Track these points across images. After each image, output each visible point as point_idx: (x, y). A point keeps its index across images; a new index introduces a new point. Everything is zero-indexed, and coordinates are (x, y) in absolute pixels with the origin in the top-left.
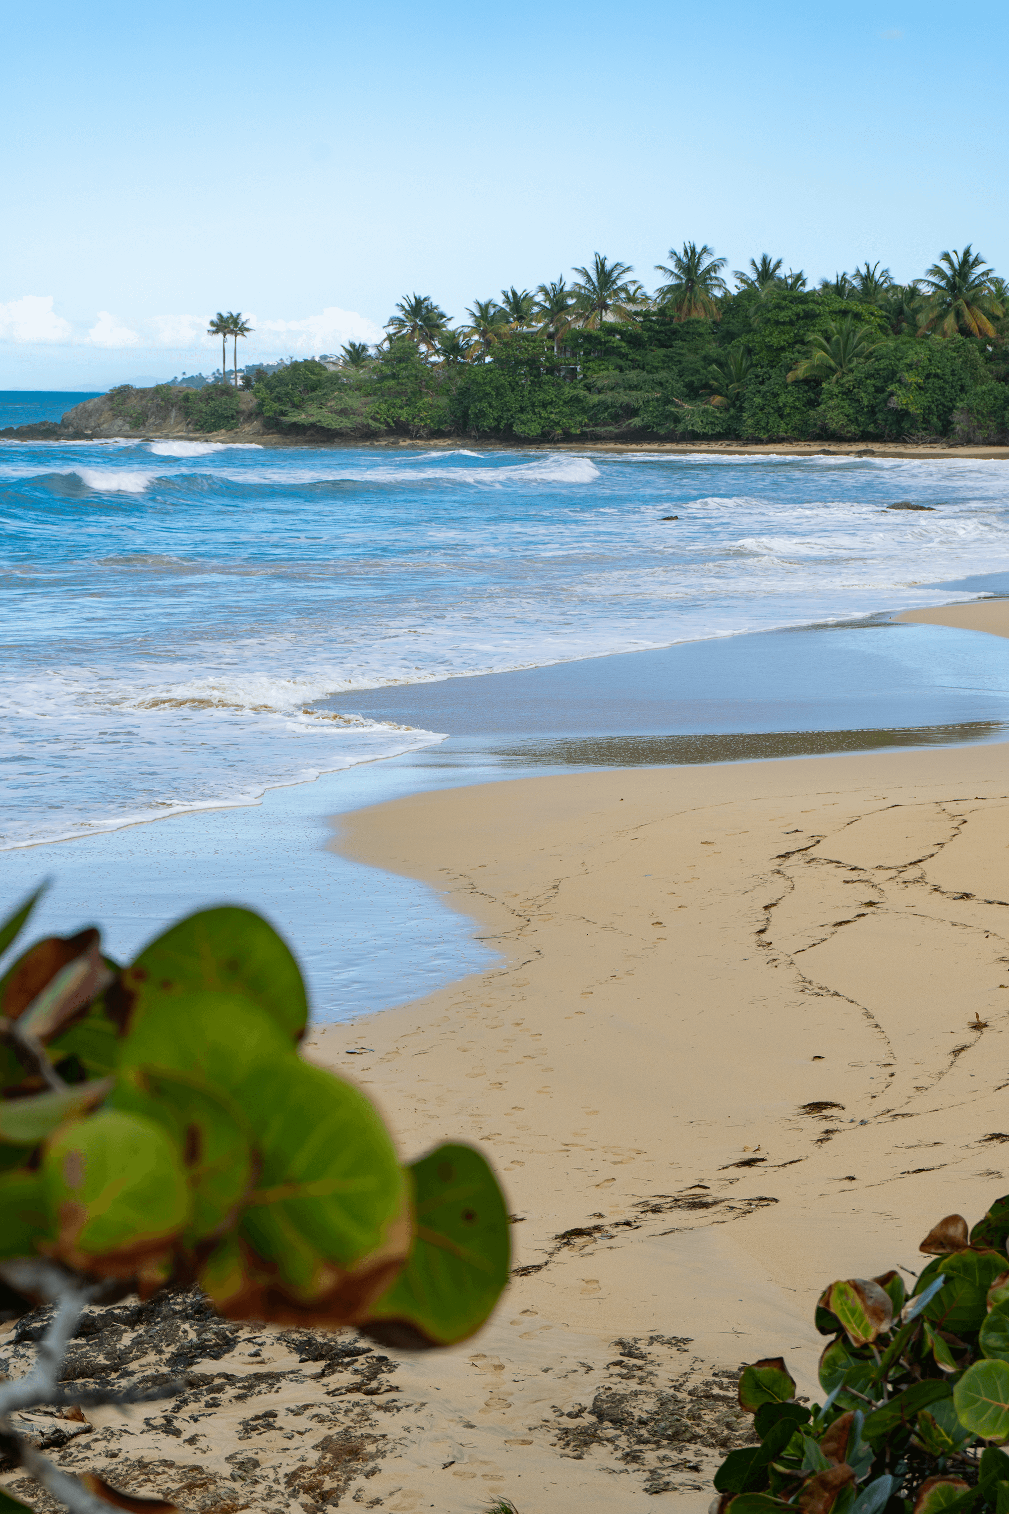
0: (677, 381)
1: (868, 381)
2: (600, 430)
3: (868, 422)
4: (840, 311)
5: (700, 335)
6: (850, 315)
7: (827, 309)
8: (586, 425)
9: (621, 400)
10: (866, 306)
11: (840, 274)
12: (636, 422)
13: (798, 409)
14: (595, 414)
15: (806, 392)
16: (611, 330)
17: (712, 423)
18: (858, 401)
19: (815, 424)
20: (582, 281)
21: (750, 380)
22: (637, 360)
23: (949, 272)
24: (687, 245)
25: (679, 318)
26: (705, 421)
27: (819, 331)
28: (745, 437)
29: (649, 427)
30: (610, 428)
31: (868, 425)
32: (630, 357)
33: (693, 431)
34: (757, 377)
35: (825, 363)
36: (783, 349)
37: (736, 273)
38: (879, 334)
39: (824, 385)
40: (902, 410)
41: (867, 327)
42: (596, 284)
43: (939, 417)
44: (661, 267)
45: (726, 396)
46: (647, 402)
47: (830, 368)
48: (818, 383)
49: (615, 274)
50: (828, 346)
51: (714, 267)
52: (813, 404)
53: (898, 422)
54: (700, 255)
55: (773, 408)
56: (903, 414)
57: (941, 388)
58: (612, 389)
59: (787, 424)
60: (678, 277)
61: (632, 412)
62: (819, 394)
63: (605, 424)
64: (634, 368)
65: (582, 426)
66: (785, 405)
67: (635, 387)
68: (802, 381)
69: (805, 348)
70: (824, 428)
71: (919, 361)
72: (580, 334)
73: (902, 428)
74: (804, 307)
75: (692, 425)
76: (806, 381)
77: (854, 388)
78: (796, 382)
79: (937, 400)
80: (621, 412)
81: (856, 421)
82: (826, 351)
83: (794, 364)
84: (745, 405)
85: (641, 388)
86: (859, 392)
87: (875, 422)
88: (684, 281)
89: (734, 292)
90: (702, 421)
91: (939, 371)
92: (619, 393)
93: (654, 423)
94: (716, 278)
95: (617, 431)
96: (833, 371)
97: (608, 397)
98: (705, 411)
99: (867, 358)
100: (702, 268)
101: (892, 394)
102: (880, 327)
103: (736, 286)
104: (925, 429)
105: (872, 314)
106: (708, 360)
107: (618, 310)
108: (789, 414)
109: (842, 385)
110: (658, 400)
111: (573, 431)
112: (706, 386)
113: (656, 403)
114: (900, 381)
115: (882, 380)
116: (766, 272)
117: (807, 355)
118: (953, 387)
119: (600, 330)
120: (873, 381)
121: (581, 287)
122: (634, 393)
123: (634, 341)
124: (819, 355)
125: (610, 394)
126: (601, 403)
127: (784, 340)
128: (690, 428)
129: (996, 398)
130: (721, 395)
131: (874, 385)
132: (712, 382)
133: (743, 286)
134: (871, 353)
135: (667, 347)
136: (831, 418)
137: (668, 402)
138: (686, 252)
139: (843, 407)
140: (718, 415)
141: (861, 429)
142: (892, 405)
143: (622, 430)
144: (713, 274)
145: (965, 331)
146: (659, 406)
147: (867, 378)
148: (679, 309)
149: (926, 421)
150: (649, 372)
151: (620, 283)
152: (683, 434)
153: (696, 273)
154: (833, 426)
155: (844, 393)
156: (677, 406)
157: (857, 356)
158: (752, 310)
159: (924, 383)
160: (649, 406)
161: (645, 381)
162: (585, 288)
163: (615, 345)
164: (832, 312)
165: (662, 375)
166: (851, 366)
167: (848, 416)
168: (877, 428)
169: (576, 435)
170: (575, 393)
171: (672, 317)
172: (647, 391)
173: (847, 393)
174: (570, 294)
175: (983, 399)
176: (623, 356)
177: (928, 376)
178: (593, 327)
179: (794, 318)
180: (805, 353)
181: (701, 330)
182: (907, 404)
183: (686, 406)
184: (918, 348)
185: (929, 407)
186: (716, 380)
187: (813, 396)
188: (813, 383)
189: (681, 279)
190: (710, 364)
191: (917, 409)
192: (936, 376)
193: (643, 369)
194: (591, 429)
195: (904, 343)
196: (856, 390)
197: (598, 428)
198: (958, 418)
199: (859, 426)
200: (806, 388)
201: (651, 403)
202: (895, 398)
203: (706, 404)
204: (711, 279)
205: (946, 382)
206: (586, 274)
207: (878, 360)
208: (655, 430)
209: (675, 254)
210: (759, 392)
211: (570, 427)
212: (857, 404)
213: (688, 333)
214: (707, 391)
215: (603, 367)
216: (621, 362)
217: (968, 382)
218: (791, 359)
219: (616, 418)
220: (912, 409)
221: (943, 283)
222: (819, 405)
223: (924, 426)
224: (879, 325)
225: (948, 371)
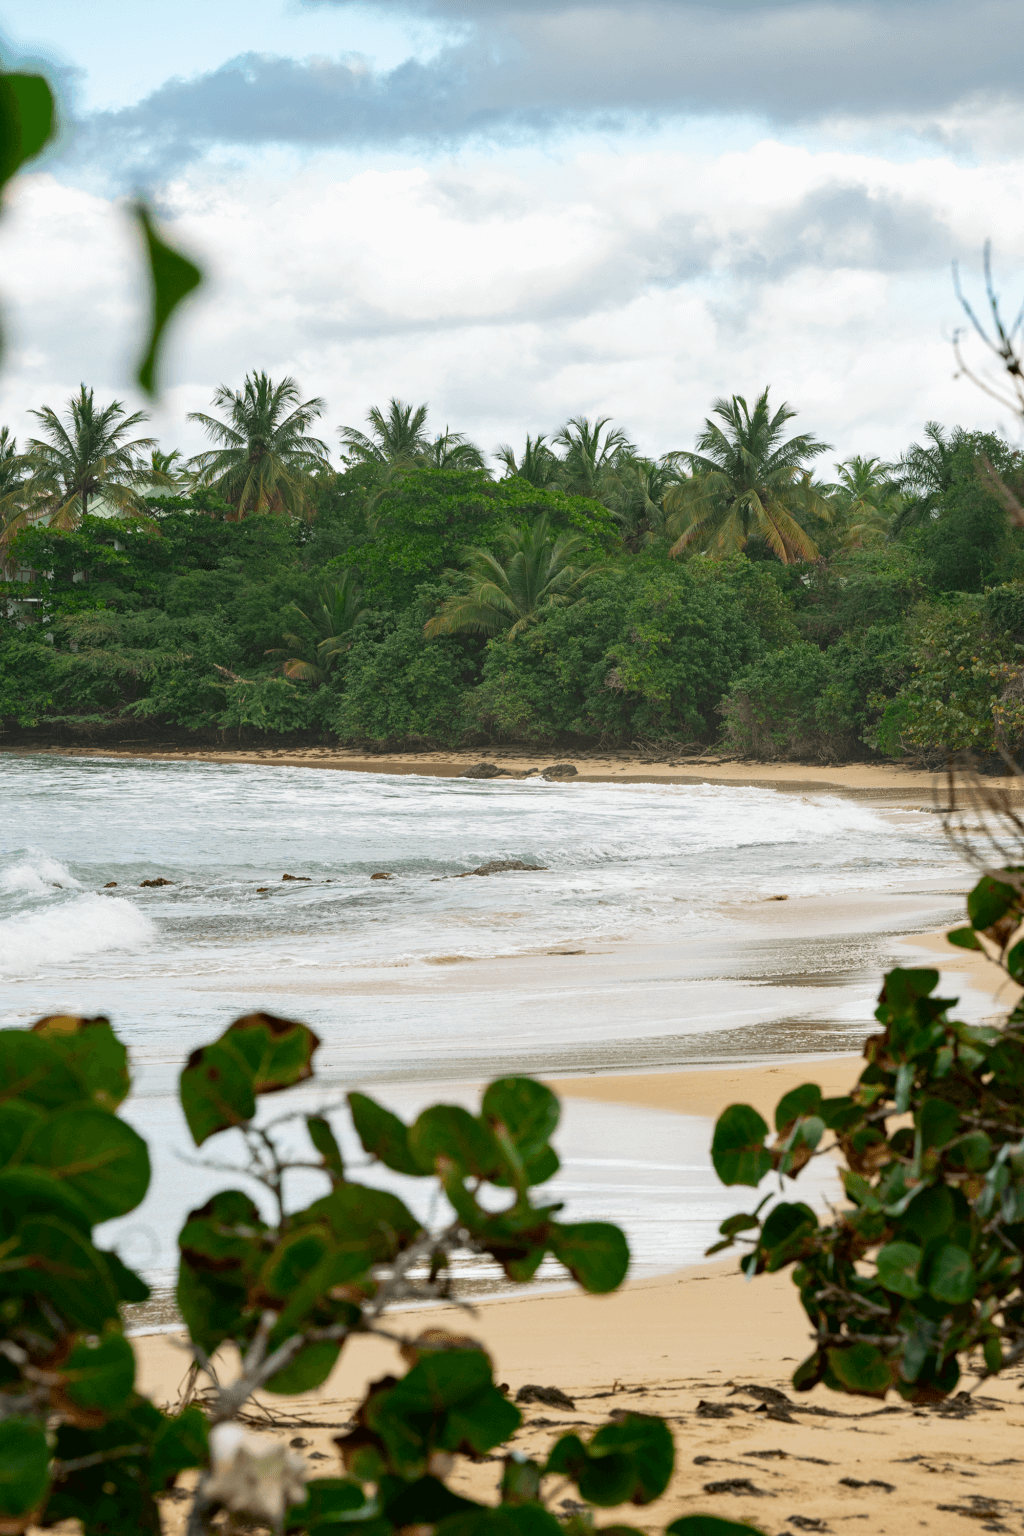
0: (224, 632)
1: (572, 639)
2: (78, 720)
3: (571, 714)
4: (529, 507)
5: (274, 547)
6: (545, 515)
7: (505, 504)
8: (52, 711)
9: (119, 664)
10: (578, 499)
11: (534, 440)
12: (144, 706)
13: (444, 688)
14: (68, 691)
15: (458, 656)
16: (104, 532)
17: (286, 711)
18: (552, 675)
19: (475, 718)
20: (47, 438)
21: (358, 632)
22: (151, 592)
23: (732, 440)
24: (252, 379)
25: (234, 515)
26: (272, 707)
27: (489, 545)
28: (345, 735)
29: (169, 716)
30: (94, 718)
31: (571, 719)
32: (137, 585)
33: (251, 725)
34: (372, 627)
35: (497, 602)
36: (421, 577)
37: (347, 431)
38: (601, 552)
39: (491, 644)
40: (632, 693)
41: (577, 538)
42: (75, 446)
43: (700, 708)
44: (201, 417)
45: (313, 662)
46: (165, 671)
47: (505, 612)
48: (481, 638)
49: (111, 427)
50: (502, 571)
51: (301, 420)
52: (471, 678)
53: (626, 715)
54: (278, 397)
55: (397, 686)
56: (631, 701)
57: (705, 655)
58: (102, 644)
59: (424, 716)
60: (234, 437)
61: (140, 689)
62: (480, 663)
63: (86, 710)
64: (146, 606)
65: (42, 713)
66: (418, 681)
67: (148, 642)
68: (453, 636)
69: (461, 575)
70: (490, 724)
71: (664, 603)
72: (45, 538)
73: (632, 726)
74: (462, 499)
75: (249, 716)
76: (458, 637)
77: (547, 650)
78: (442, 640)
79: (696, 675)
80: (116, 688)
81: (545, 713)
82: (497, 579)
83: (439, 604)
84: (348, 679)
85: (157, 645)
86: (554, 658)
87: (584, 714)
88: (245, 446)
89: (340, 468)
90: (267, 708)
91: (700, 622)
92: (113, 651)
93: (179, 708)
94: (310, 440)
95: (107, 722)
96: (510, 618)
97: (94, 659)
98: (273, 689)
99: (575, 596)
100: (280, 420)
101: (614, 664)
102: (604, 539)
103: (343, 457)
104: (675, 729)
105: (590, 516)
106: (284, 593)
107: (118, 494)
108: (426, 698)
109: (524, 645)
110: (187, 665)
111: (24, 721)
112: (278, 642)
113: (182, 672)
114: (628, 639)
115: (597, 637)
116: (401, 429)
117: (463, 588)
118: (726, 652)
119: (81, 531)
120: (580, 639)
121: (45, 448)
122: (142, 652)
123: (146, 554)
124: (484, 590)
125: (97, 652)
126: (78, 669)
127: (423, 561)
128: (244, 720)
129: (801, 673)
130: (303, 658)
131: (582, 647)
132: (286, 636)
133: (357, 460)
134: (581, 587)
135: (208, 567)
136: (502, 707)
137: (204, 671)
138: (249, 388)
139: (524, 687)
140: (297, 696)
141: (559, 727)
142: (612, 684)
143: (118, 721)
144: (298, 433)
145: (759, 550)
146: (188, 676)
147: (570, 633)
148: (236, 499)
149: (677, 715)
150: (172, 613)
151: (120, 443)
152: (233, 729)
153: (269, 430)
154: (505, 722)
155: (527, 661)
156: (222, 678)
157: (556, 591)
158: (371, 502)
159: (674, 641)
160: (168, 677)
161: (163, 631)
162: (53, 450)
163: (108, 561)
164: (511, 509)
165: (197, 621)
166: (543, 609)
167: (532, 703)
168: (587, 725)
169: (29, 729)
170: (31, 650)
171: (220, 512)
172: (167, 650)
173: (533, 661)
174: (25, 462)
175: (777, 675)
176: (126, 584)
177: (681, 631)
178: (68, 528)
179: (443, 519)
180: (459, 585)
181: (276, 538)
182: (640, 682)
183: (239, 680)
184: (663, 580)
185: (682, 689)
186: (294, 629)
187: (472, 665)
188: (469, 643)
189: (241, 441)
190: (285, 602)
191: (659, 692)
192: (698, 632)
193: (162, 607)
194: (58, 718)
195: (643, 570)
196: (549, 655)
197: (72, 718)
198: (733, 710)
199: (554, 722)
200: (460, 649)
201: (173, 672)
202: (617, 670)
203: (276, 676)
204: (299, 442)
205: (714, 642)
206: (52, 422)
207: (592, 600)
208: (180, 722)
209: (229, 394)
210: (373, 654)
211: (19, 714)
212: (550, 682)
213: (251, 542)
214: (279, 651)
215: (85, 602)
216: (120, 595)
217: (755, 641)
218: (433, 596)
219: (107, 701)
220: (650, 691)
221: (719, 460)
222: (482, 680)
223: (673, 723)
224: (601, 535)
225: (718, 621)
